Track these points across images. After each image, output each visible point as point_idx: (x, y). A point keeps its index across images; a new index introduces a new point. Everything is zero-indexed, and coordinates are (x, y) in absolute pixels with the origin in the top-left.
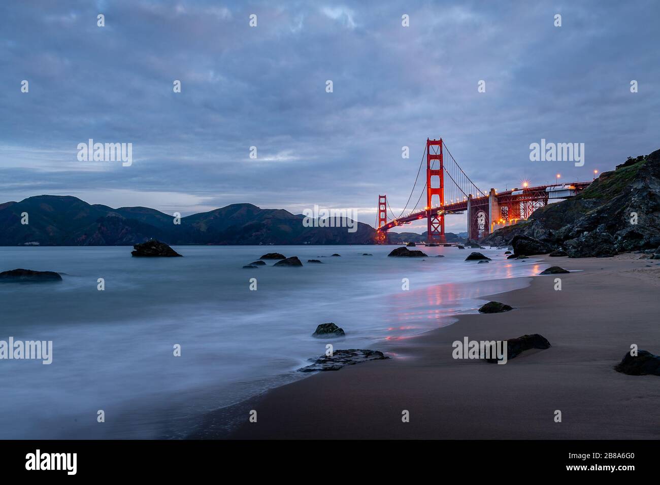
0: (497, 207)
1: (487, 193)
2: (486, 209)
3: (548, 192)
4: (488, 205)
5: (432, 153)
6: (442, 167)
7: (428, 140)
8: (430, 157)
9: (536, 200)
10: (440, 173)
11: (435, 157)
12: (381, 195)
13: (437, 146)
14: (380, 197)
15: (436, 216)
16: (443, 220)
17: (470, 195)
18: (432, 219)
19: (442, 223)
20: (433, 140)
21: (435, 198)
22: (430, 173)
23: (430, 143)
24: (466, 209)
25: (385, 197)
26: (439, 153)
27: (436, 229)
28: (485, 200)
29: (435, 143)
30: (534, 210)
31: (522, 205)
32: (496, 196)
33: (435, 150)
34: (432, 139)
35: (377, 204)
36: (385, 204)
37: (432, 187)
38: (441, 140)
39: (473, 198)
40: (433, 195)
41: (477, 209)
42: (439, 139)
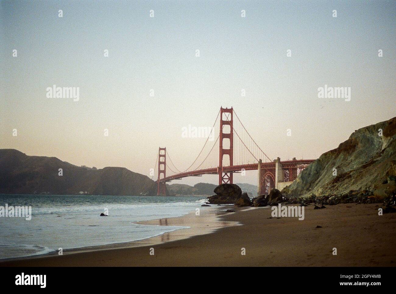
0: (281, 171)
1: (274, 160)
2: (273, 171)
4: (275, 169)
5: (224, 119)
6: (232, 131)
7: (221, 108)
8: (223, 123)
10: (230, 136)
11: (227, 123)
12: (161, 147)
13: (228, 113)
14: (160, 149)
15: (226, 173)
16: (231, 175)
17: (261, 160)
18: (223, 175)
19: (231, 179)
20: (225, 108)
21: (226, 157)
22: (223, 136)
23: (223, 110)
24: (257, 169)
26: (230, 119)
27: (226, 183)
28: (272, 165)
29: (227, 111)
32: (281, 163)
33: (226, 117)
35: (157, 157)
36: (164, 156)
37: (224, 148)
38: (232, 109)
39: (263, 162)
40: (224, 155)
41: (266, 171)
42: (231, 108)
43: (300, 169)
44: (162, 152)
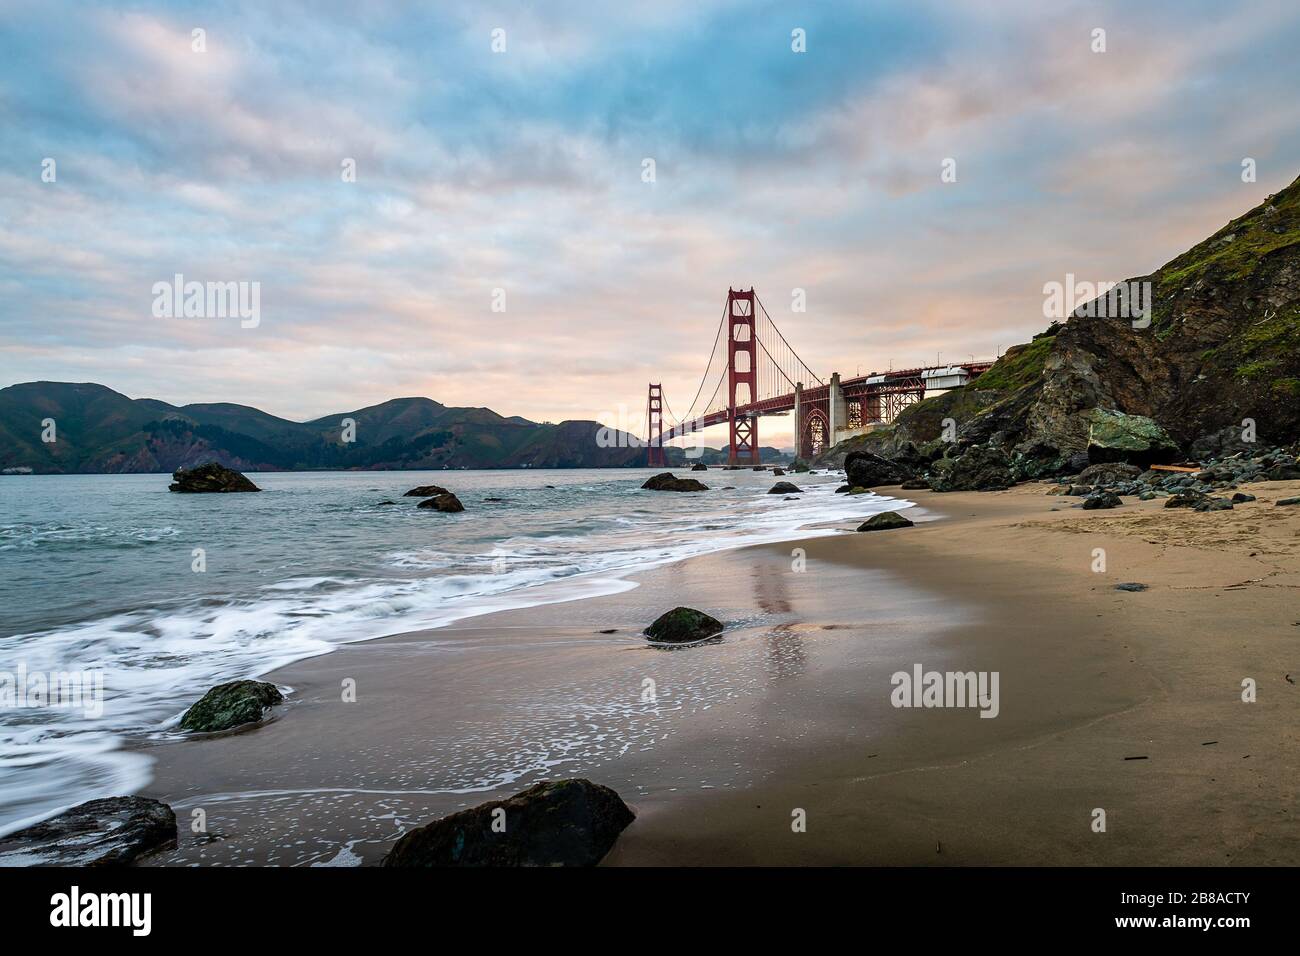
0: (842, 404)
1: (827, 382)
2: (825, 406)
3: (925, 379)
4: (828, 400)
5: (737, 313)
6: (753, 335)
7: (730, 291)
8: (734, 320)
9: (905, 392)
10: (750, 346)
11: (741, 320)
12: (652, 384)
13: (746, 301)
14: (652, 387)
15: (743, 419)
16: (755, 425)
17: (799, 384)
18: (737, 424)
19: (753, 431)
20: (739, 291)
22: (735, 346)
23: (734, 296)
24: (793, 407)
25: (659, 387)
26: (748, 314)
27: (744, 440)
28: (824, 391)
29: (741, 295)
30: (903, 408)
31: (883, 401)
32: (841, 386)
33: (742, 307)
34: (736, 289)
35: (647, 399)
36: (659, 398)
37: (737, 370)
38: (752, 291)
39: (804, 389)
40: (739, 385)
41: (810, 407)
42: (749, 290)
43: (886, 397)
44: (655, 393)
